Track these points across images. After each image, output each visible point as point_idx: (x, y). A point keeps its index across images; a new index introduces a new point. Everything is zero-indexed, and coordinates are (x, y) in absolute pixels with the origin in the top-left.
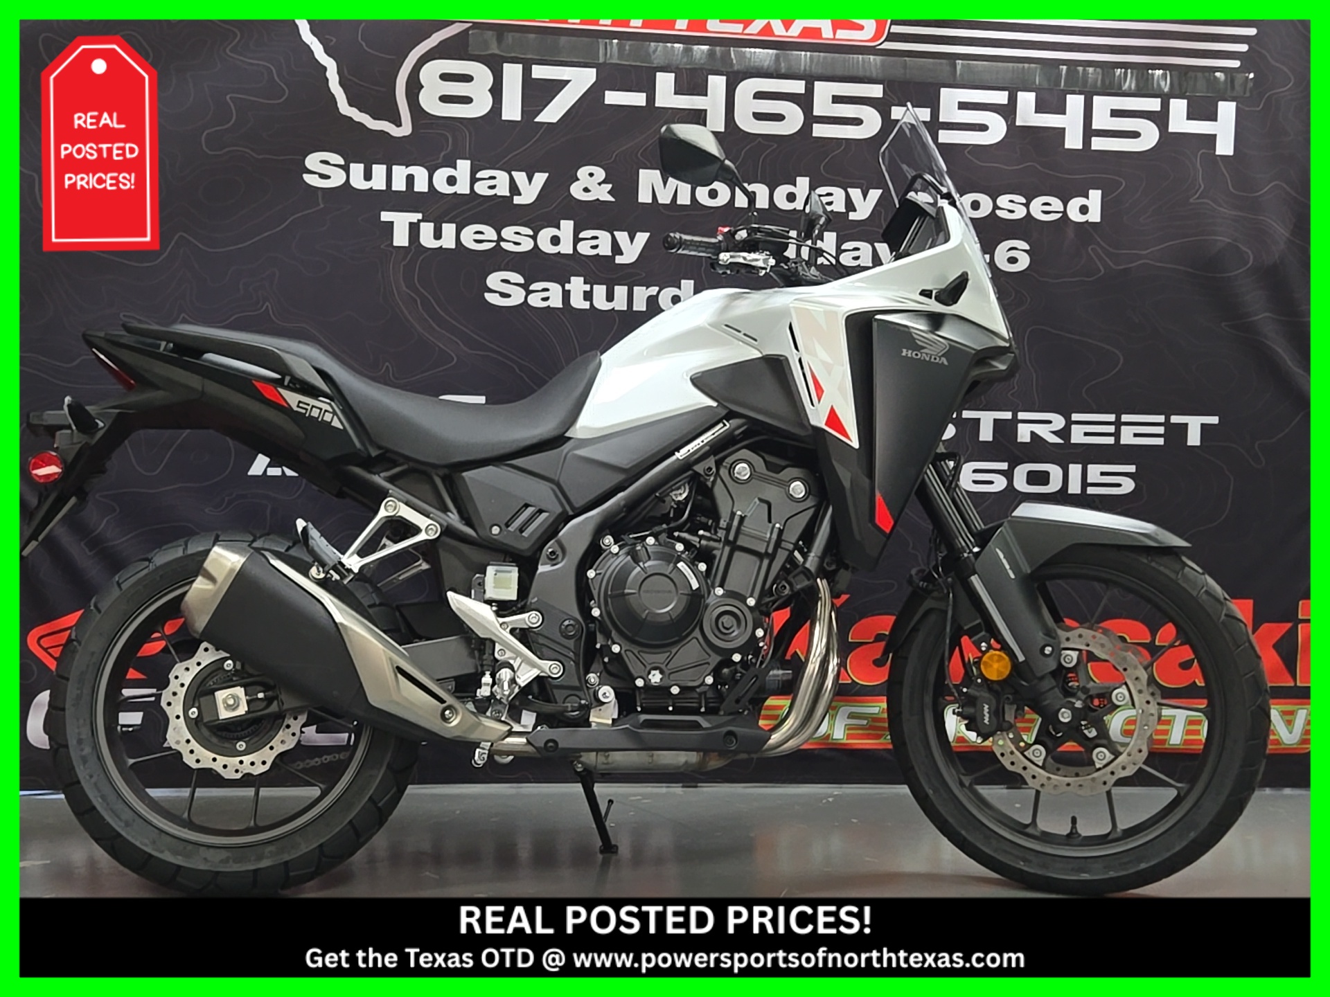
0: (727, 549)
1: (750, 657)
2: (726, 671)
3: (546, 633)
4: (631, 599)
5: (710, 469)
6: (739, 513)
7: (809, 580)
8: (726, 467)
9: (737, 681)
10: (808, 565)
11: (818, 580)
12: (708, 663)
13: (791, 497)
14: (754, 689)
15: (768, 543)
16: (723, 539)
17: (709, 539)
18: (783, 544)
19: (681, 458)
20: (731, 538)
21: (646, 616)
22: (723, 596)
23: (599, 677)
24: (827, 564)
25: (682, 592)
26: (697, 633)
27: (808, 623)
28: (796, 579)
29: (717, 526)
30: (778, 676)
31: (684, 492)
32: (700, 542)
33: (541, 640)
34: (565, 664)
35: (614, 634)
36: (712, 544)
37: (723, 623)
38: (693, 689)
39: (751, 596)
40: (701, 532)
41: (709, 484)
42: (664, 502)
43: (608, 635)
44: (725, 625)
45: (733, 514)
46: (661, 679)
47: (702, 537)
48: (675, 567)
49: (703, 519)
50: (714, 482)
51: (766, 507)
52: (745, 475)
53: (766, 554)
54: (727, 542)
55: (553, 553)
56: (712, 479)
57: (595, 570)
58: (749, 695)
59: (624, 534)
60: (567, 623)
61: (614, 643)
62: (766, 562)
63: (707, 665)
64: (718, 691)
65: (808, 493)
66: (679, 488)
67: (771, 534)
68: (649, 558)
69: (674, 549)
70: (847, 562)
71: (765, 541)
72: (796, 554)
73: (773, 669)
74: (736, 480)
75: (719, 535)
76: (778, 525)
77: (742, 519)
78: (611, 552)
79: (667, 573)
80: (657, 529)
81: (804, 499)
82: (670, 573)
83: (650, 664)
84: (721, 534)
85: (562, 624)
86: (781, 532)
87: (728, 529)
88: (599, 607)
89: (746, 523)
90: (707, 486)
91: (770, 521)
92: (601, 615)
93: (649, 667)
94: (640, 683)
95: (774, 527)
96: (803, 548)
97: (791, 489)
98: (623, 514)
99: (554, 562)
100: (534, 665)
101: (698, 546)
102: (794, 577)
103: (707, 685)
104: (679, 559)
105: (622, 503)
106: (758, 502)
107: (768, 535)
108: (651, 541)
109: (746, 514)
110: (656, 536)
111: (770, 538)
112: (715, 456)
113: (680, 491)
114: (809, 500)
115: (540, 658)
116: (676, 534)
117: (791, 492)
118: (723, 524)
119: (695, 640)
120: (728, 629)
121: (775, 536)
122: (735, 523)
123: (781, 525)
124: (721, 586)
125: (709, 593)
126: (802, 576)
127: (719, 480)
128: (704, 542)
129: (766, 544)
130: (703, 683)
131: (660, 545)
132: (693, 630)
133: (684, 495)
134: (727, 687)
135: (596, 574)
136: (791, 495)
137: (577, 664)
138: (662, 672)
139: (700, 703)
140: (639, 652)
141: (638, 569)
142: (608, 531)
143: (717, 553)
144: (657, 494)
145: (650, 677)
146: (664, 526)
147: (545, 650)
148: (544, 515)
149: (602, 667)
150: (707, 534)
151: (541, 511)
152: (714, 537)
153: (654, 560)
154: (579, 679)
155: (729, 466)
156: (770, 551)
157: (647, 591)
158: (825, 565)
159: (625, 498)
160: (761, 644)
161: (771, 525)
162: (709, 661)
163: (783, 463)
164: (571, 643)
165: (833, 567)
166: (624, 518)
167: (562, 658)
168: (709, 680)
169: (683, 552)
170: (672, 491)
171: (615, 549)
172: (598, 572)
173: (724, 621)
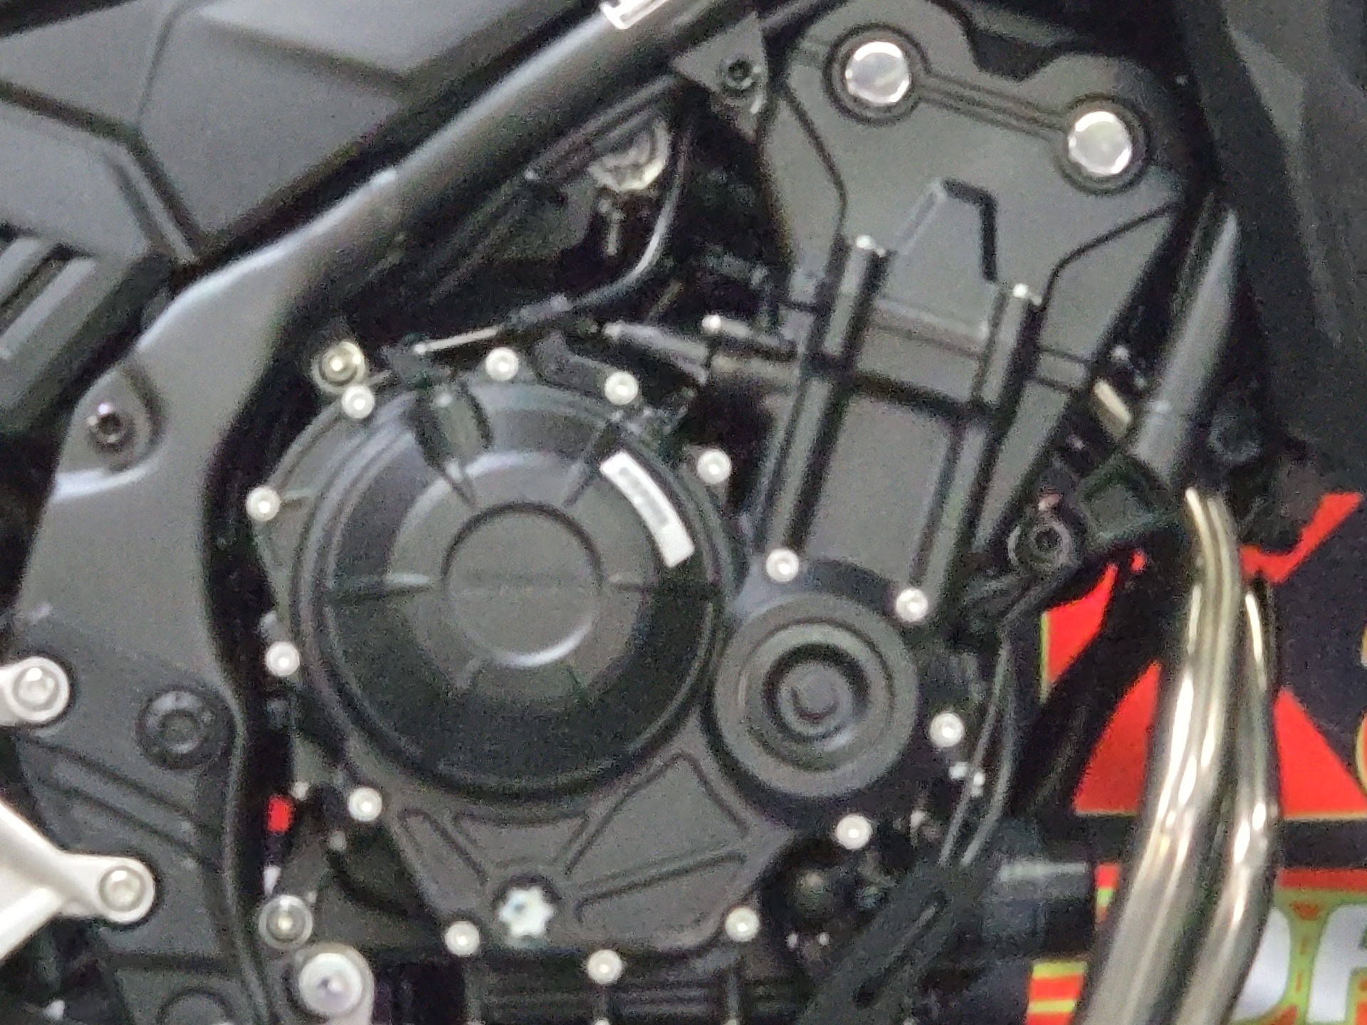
0: (819, 391)
1: (917, 818)
2: (813, 881)
3: (79, 746)
4: (414, 611)
5: (741, 67)
6: (864, 243)
7: (1148, 506)
8: (814, 56)
9: (865, 918)
10: (1143, 450)
11: (1192, 497)
12: (740, 858)
13: (1073, 176)
14: (934, 943)
15: (985, 359)
16: (801, 349)
17: (748, 349)
18: (1047, 365)
19: (621, 26)
20: (833, 344)
21: (474, 683)
22: (798, 581)
23: (317, 909)
24: (1224, 439)
25: (616, 578)
26: (691, 738)
27: (1154, 670)
28: (1096, 503)
29: (779, 299)
30: (1031, 883)
31: (651, 158)
32: (707, 365)
33: (67, 773)
34: (163, 866)
35: (355, 746)
36: (759, 368)
37: (795, 695)
38: (680, 958)
39: (916, 581)
40: (713, 322)
41: (747, 127)
42: (561, 201)
43: (333, 752)
44: (807, 703)
45: (841, 250)
46: (550, 924)
47: (717, 343)
48: (594, 477)
49: (730, 265)
50: (767, 115)
51: (971, 215)
52: (892, 88)
53: (978, 407)
54: (818, 363)
55: (109, 422)
56: (757, 105)
57: (280, 489)
58: (923, 962)
59: (393, 342)
60: (167, 703)
61: (357, 781)
62: (974, 442)
63: (732, 867)
64: (791, 959)
65: (1145, 157)
66: (626, 143)
67: (995, 324)
68: (486, 438)
69: (600, 396)
70: (1297, 432)
71: (971, 355)
72: (1106, 393)
73: (1012, 855)
74: (852, 111)
75: (787, 333)
76: (1020, 291)
77: (877, 268)
78: (341, 417)
79: (558, 502)
80: (528, 315)
81: (1129, 181)
82: (572, 500)
83: (504, 865)
84: (796, 328)
85: (145, 711)
86: (1034, 318)
87: (822, 309)
88: (296, 637)
89: (894, 282)
90: (738, 137)
91: (990, 270)
92: (304, 669)
93: (495, 876)
94: (462, 940)
95: (1002, 301)
96: (1130, 375)
97: (1072, 142)
98: (393, 258)
99: (121, 457)
100: (36, 874)
101: (702, 377)
102: (1089, 497)
103: (733, 944)
104: (611, 442)
105: (391, 213)
106: (941, 195)
107: (984, 330)
108: (503, 362)
109: (892, 247)
110: (523, 341)
111: (991, 343)
112: (761, 16)
113: (632, 155)
114: (1143, 187)
115: (64, 846)
116: (614, 330)
117: (1076, 154)
118: (802, 285)
119: (682, 765)
120: (815, 718)
121: (1009, 336)
122: (851, 284)
123: (1031, 286)
124: (796, 541)
125: (741, 570)
126: (1118, 493)
127: (784, 113)
128: (724, 363)
129: (974, 365)
130: (719, 939)
131: (541, 379)
132: (668, 733)
133: (652, 172)
134: (823, 939)
135: (285, 506)
136: (1077, 167)
137: (210, 866)
138: (552, 896)
139: (720, 1002)
140: (456, 819)
141: (439, 489)
142: (341, 322)
143: (780, 406)
144: (530, 175)
145: (506, 913)
146: (559, 303)
147: (80, 812)
148: (75, 271)
149: (325, 870)
150: (739, 330)
151: (63, 254)
152: (766, 340)
153: (512, 447)
154: (223, 931)
155: (823, 51)
156: (992, 393)
157: (477, 578)
158: (1213, 439)
159: (404, 195)
160: (958, 771)
161: (993, 289)
162: (738, 846)
163: (1036, 34)
164: (184, 786)
165: (1250, 451)
166: (395, 273)
167: (153, 846)
168: (744, 924)
169: (630, 411)
170: (595, 157)
171: (358, 400)
172: (292, 495)
173: (801, 686)
